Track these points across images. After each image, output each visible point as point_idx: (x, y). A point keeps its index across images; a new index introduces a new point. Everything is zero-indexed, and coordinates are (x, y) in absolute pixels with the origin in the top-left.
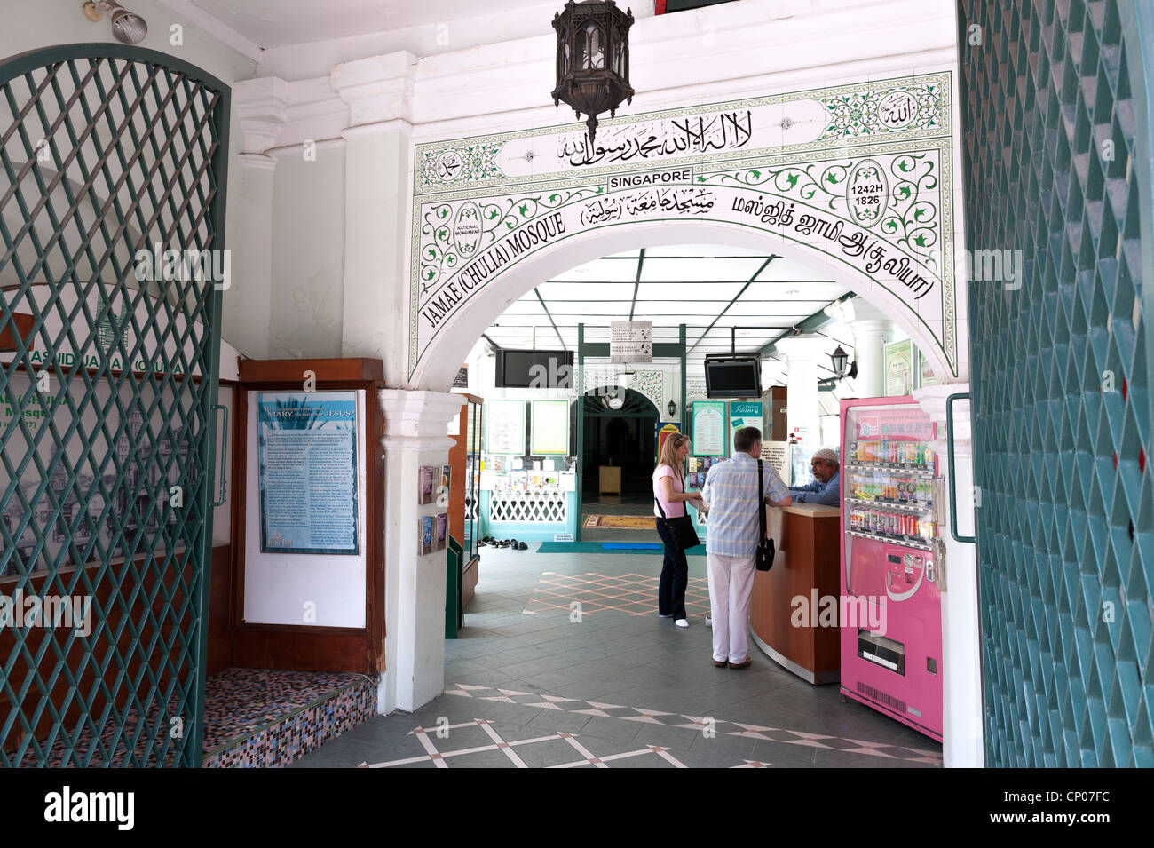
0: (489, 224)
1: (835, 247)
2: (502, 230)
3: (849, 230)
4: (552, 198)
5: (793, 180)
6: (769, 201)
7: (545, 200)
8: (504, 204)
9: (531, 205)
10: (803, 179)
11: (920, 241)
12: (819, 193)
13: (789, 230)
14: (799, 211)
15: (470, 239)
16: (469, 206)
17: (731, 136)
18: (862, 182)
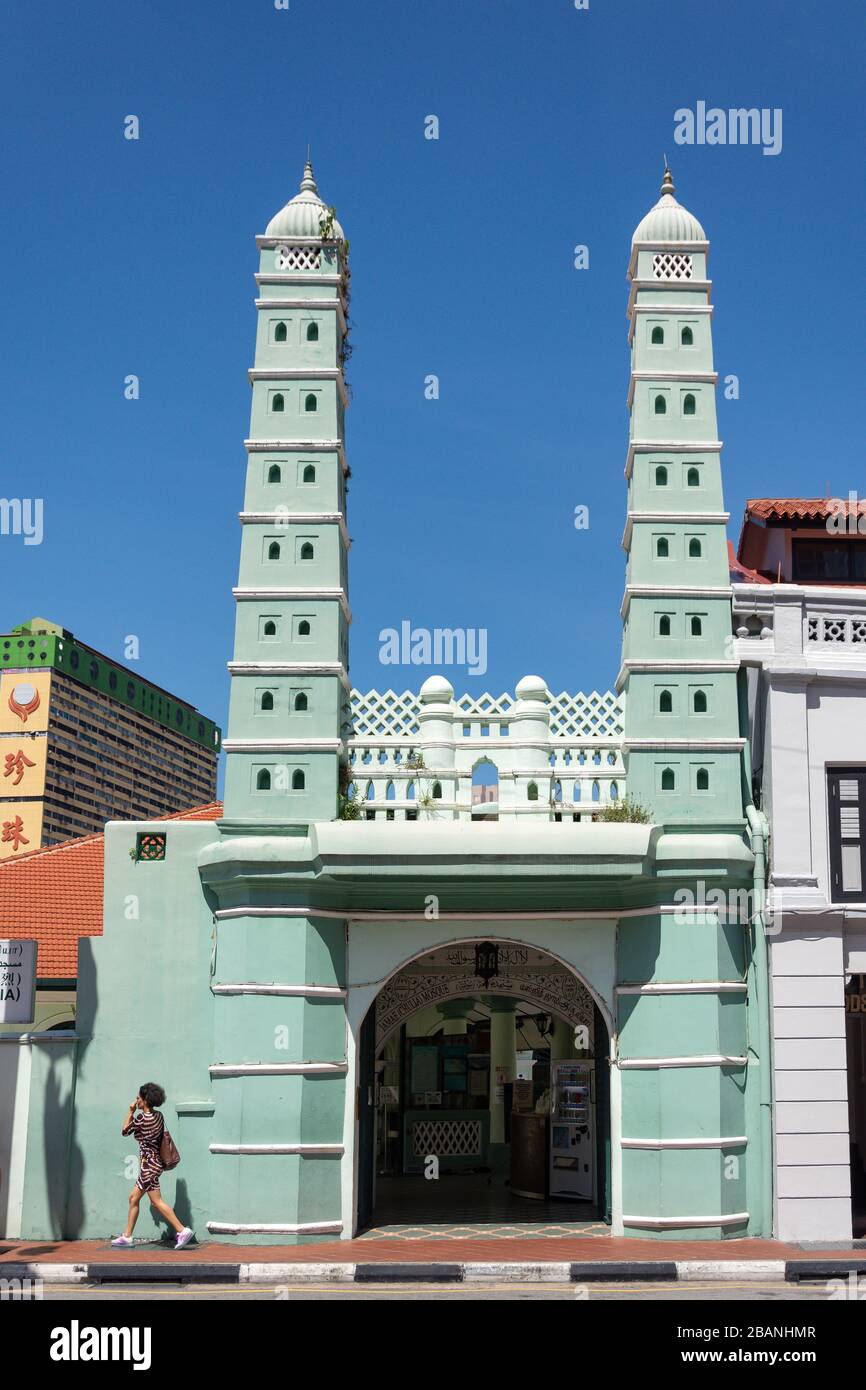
0: (413, 986)
1: (558, 1007)
2: (419, 989)
3: (563, 1001)
4: (443, 977)
5: (543, 980)
6: (534, 987)
7: (440, 978)
8: (421, 979)
9: (433, 980)
10: (547, 980)
11: (587, 1006)
12: (553, 987)
13: (541, 999)
14: (545, 992)
15: (404, 992)
16: (402, 978)
17: (519, 960)
18: (568, 983)
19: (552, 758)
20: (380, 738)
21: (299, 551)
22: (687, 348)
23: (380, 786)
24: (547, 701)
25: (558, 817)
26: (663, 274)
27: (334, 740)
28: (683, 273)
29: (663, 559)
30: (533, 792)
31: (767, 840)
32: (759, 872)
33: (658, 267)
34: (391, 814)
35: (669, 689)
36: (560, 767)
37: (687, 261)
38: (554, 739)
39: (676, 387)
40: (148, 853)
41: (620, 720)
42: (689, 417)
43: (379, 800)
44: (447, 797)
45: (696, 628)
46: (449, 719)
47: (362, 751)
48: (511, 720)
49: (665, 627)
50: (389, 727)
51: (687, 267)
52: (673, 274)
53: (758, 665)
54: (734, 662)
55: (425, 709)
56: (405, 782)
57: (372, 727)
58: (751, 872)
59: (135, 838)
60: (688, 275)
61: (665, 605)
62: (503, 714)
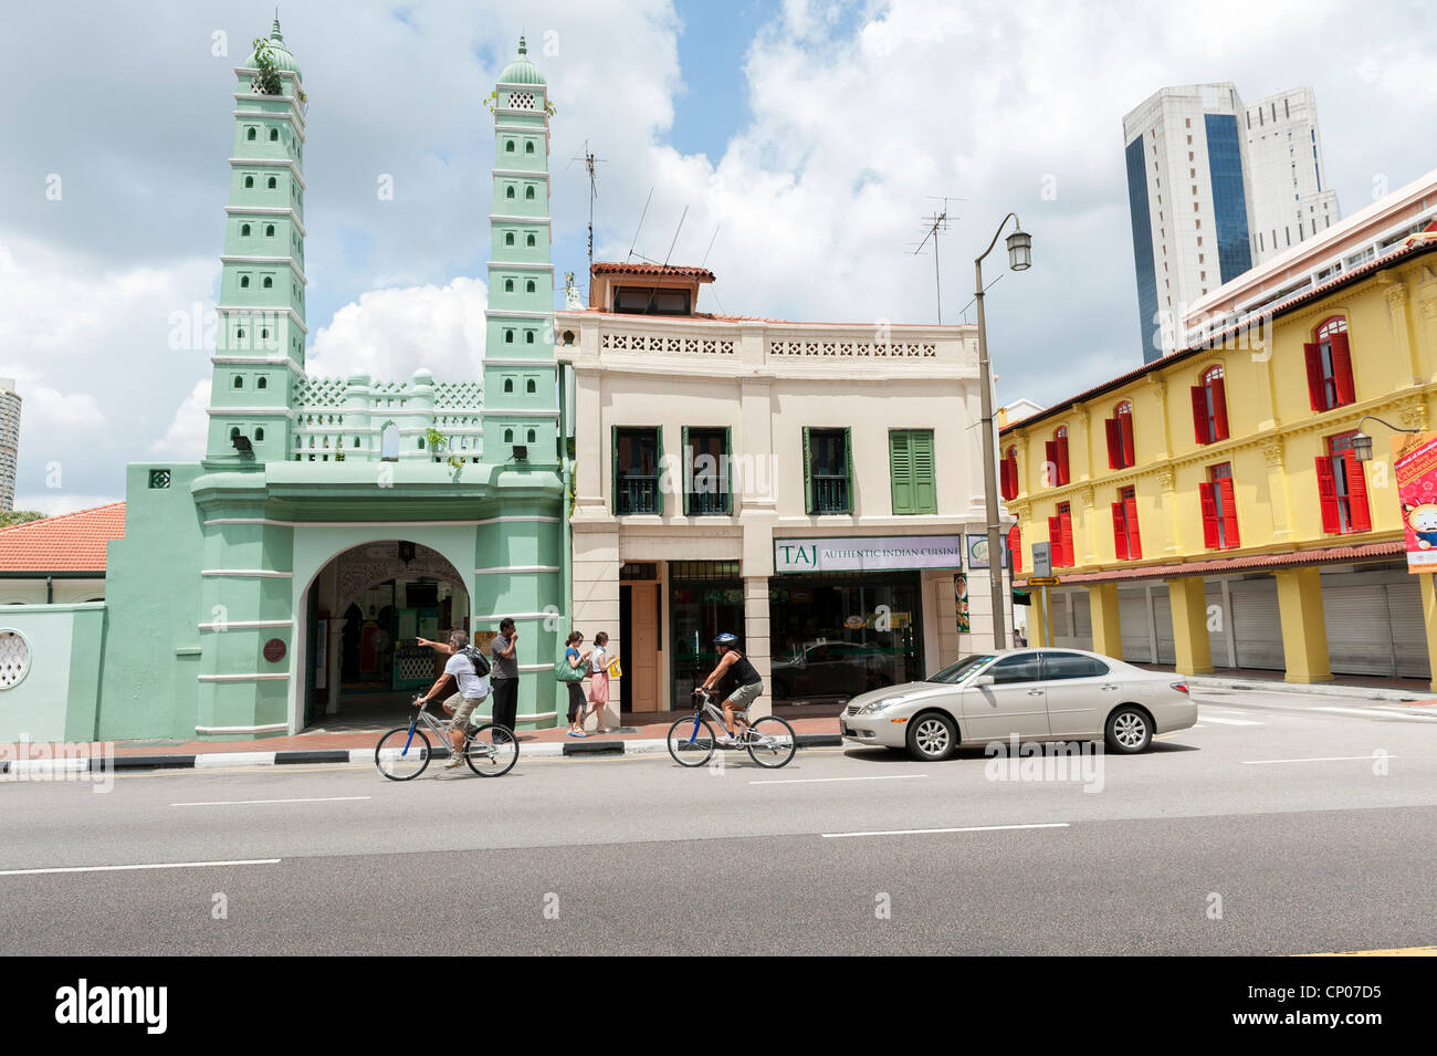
19: (435, 421)
20: (320, 408)
21: (262, 283)
22: (530, 155)
23: (319, 441)
24: (432, 384)
25: (438, 460)
26: (515, 105)
27: (283, 408)
28: (529, 106)
29: (509, 293)
30: (421, 444)
31: (572, 476)
32: (567, 495)
33: (512, 101)
34: (326, 458)
35: (511, 378)
36: (440, 427)
37: (532, 98)
38: (437, 409)
39: (522, 181)
40: (158, 484)
41: (481, 396)
42: (529, 201)
43: (319, 449)
44: (364, 447)
45: (530, 338)
46: (365, 396)
47: (307, 417)
48: (410, 397)
49: (509, 337)
50: (326, 401)
51: (531, 101)
52: (522, 106)
53: (570, 363)
54: (554, 361)
55: (350, 389)
56: (336, 438)
57: (314, 400)
58: (562, 495)
59: (148, 473)
60: (532, 107)
61: (510, 325)
62: (404, 392)
